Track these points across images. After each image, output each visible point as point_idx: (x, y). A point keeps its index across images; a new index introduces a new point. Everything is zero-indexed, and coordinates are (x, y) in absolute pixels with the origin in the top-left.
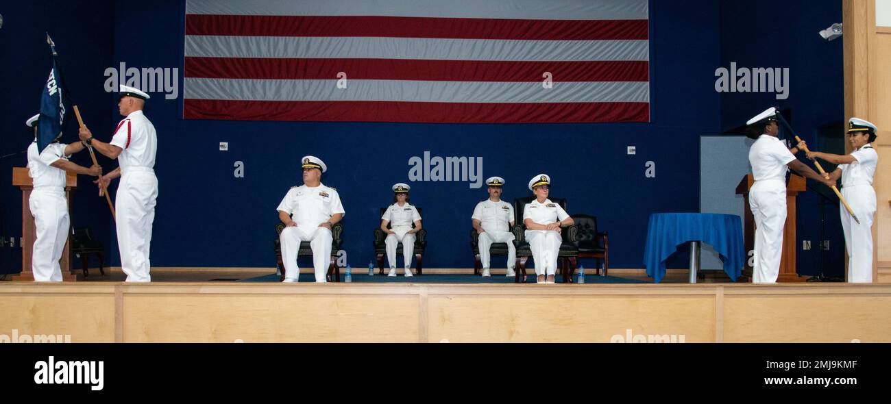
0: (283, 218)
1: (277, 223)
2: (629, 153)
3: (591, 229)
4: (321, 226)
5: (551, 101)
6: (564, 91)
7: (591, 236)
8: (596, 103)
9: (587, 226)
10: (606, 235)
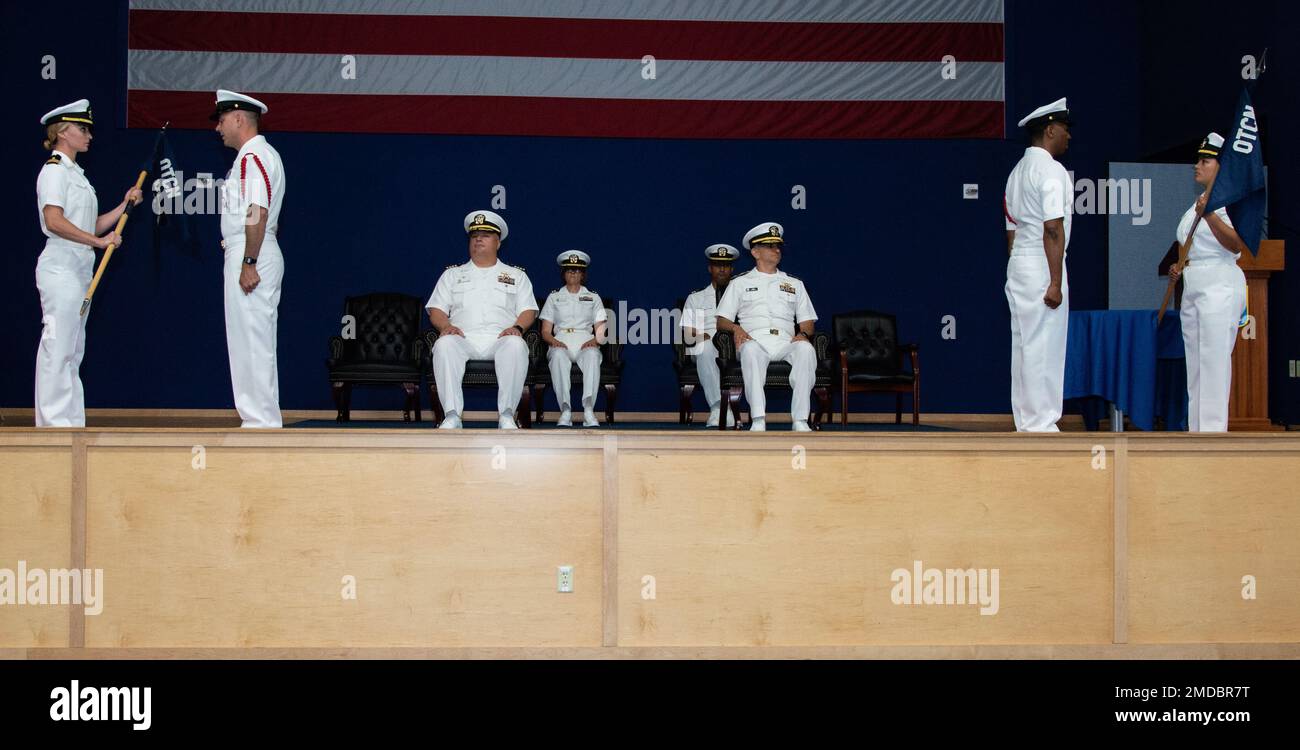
0: (435, 320)
1: (425, 330)
2: (966, 196)
3: (886, 338)
4: (505, 333)
5: (820, 98)
6: (843, 80)
7: (886, 350)
8: (905, 102)
9: (879, 331)
10: (915, 349)
